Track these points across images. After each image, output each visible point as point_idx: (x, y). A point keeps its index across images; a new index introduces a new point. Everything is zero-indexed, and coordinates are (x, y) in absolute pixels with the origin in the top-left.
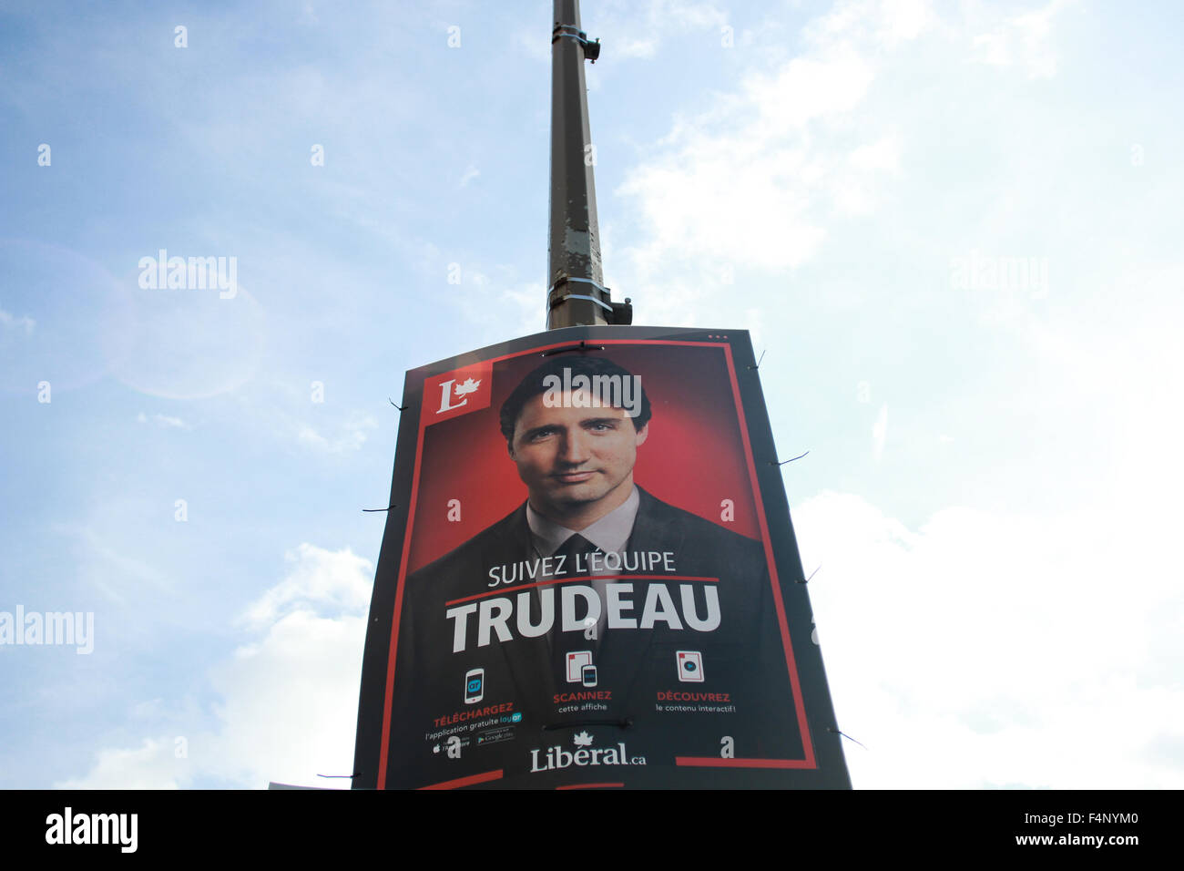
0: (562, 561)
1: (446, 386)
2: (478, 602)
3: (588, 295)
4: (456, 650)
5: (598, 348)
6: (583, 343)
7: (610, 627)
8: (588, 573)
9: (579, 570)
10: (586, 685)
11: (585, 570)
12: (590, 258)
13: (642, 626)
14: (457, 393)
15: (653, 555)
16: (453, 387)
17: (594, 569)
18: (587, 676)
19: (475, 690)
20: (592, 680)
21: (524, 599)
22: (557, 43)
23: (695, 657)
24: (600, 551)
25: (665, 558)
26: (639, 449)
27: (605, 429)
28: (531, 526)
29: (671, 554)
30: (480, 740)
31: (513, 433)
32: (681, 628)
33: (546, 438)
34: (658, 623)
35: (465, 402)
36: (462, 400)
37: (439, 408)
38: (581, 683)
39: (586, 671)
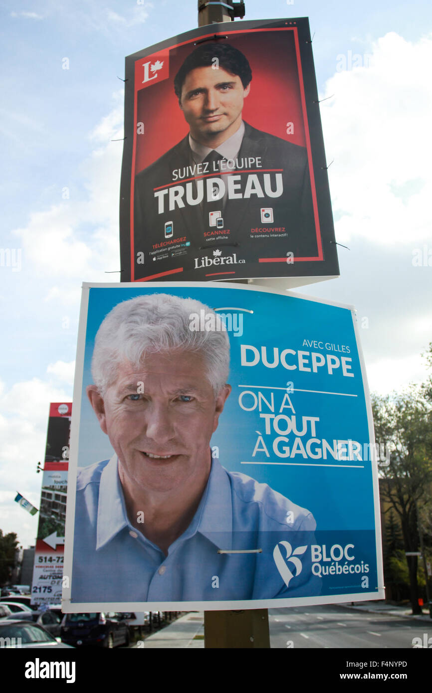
0: (207, 166)
1: (146, 66)
2: (168, 188)
3: (221, 2)
4: (159, 213)
6: (215, 35)
7: (230, 198)
8: (219, 172)
9: (215, 170)
10: (219, 227)
11: (218, 170)
13: (245, 197)
14: (152, 70)
15: (251, 159)
16: (150, 66)
17: (222, 169)
18: (219, 223)
19: (169, 231)
20: (221, 225)
21: (189, 186)
23: (269, 211)
24: (225, 159)
25: (257, 160)
26: (245, 100)
27: (228, 89)
28: (191, 147)
29: (260, 158)
30: (173, 254)
31: (181, 94)
32: (263, 196)
33: (197, 96)
34: (252, 195)
35: (156, 76)
36: (154, 75)
37: (143, 80)
38: (216, 227)
39: (218, 221)
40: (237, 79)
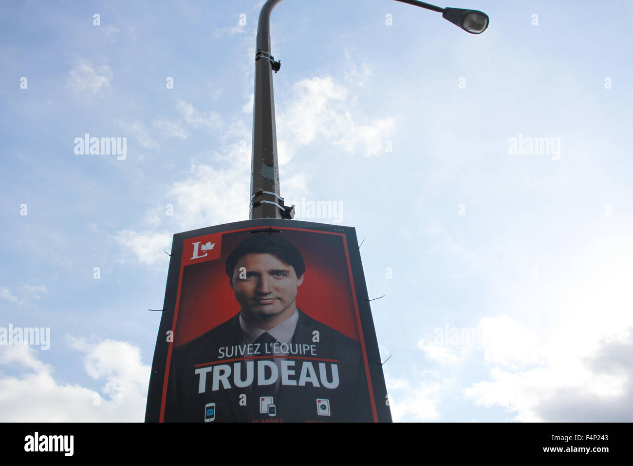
0: (258, 347)
1: (196, 245)
2: (213, 366)
3: (273, 202)
4: (200, 392)
5: (277, 231)
6: (270, 228)
7: (283, 384)
8: (272, 354)
10: (270, 415)
11: (270, 352)
12: (274, 181)
13: (300, 384)
14: (202, 249)
15: (305, 346)
16: (200, 246)
17: (275, 352)
19: (211, 414)
20: (273, 413)
21: (237, 366)
22: (258, 60)
23: (326, 402)
24: (278, 342)
25: (312, 348)
26: (299, 288)
27: (281, 276)
28: (242, 326)
29: (315, 346)
31: (232, 275)
32: (319, 386)
33: (250, 279)
34: (307, 383)
35: (206, 255)
36: (205, 253)
37: (192, 257)
38: (267, 414)
39: (270, 407)
40: (291, 269)
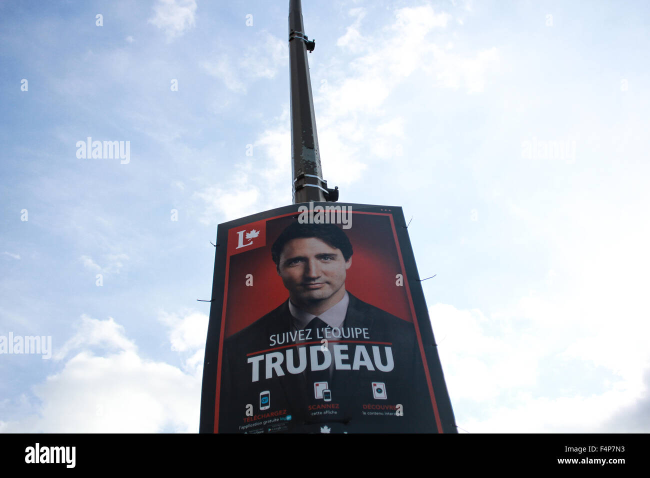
0: (309, 333)
1: (241, 234)
2: (265, 354)
3: (316, 185)
4: (253, 381)
7: (337, 369)
10: (326, 400)
11: (322, 337)
12: (315, 163)
13: (354, 369)
14: (247, 238)
15: (357, 330)
16: (245, 234)
17: (327, 337)
18: (326, 396)
19: (265, 402)
20: (329, 398)
22: (292, 41)
24: (329, 327)
25: (364, 332)
26: (347, 271)
27: (329, 259)
28: (292, 313)
29: (367, 329)
30: (270, 430)
31: (279, 260)
33: (298, 264)
35: (251, 243)
36: (250, 242)
37: (237, 246)
38: (323, 399)
39: (325, 393)
40: (338, 252)
